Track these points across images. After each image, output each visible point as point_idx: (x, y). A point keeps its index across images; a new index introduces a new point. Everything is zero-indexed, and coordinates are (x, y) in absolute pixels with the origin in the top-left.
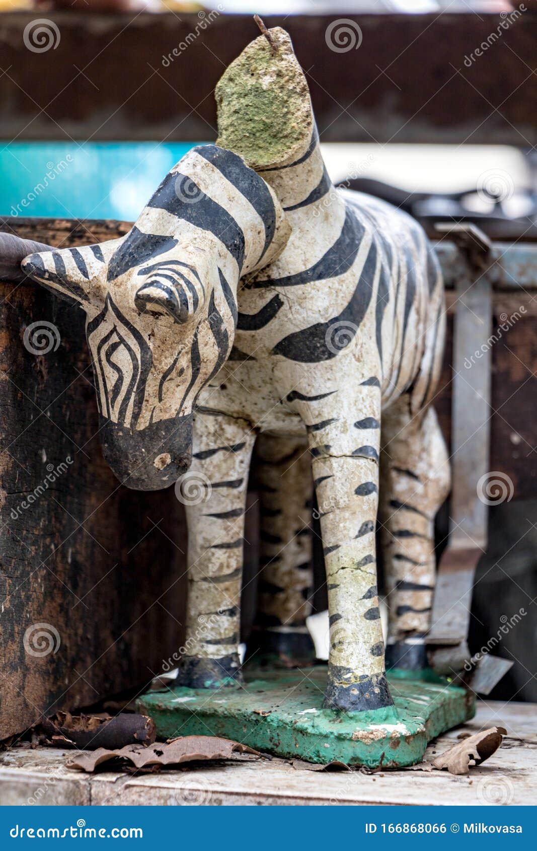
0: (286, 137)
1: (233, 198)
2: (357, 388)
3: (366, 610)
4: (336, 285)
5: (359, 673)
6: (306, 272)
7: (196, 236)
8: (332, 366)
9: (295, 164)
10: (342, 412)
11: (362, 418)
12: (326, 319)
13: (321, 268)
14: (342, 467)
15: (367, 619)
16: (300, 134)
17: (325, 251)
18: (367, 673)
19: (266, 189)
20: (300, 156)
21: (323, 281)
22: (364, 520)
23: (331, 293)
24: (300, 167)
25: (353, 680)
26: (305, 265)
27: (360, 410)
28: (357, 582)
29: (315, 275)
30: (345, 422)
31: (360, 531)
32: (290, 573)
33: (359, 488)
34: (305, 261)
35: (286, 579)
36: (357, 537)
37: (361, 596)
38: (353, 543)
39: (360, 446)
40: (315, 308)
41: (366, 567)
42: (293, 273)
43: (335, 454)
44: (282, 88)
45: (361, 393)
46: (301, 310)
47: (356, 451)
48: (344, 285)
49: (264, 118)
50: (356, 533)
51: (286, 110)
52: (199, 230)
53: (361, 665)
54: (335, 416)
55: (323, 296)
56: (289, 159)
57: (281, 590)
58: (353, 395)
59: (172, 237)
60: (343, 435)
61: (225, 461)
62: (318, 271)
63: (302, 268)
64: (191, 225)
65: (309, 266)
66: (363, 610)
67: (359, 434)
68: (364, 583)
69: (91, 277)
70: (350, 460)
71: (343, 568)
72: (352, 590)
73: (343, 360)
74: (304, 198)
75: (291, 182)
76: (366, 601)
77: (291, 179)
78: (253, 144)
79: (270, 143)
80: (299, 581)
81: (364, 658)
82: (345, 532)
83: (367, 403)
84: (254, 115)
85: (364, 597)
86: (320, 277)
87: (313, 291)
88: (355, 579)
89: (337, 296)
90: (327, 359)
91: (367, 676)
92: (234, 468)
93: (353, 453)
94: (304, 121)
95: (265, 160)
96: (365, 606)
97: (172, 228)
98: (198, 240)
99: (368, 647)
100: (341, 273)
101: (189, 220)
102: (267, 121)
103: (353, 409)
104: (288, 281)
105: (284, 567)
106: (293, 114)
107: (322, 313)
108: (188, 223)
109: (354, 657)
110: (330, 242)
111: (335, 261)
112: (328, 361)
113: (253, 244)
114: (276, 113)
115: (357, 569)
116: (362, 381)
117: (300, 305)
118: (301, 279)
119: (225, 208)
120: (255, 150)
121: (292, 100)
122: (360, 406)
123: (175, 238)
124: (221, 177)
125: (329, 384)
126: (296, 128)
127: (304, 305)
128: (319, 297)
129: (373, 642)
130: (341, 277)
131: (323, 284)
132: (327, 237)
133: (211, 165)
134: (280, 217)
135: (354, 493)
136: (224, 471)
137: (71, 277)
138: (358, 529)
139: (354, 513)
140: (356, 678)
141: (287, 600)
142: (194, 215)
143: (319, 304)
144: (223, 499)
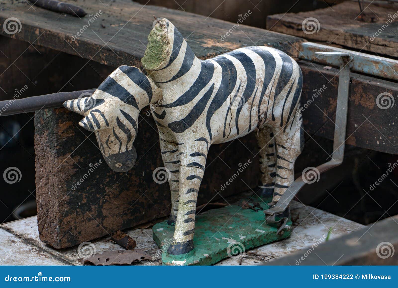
0: (160, 59)
1: (130, 84)
2: (192, 142)
3: (185, 219)
4: (183, 108)
5: (177, 241)
6: (172, 104)
7: (111, 99)
8: (183, 135)
9: (163, 69)
10: (186, 151)
11: (193, 152)
12: (179, 120)
13: (178, 102)
14: (183, 170)
15: (185, 222)
16: (165, 58)
17: (180, 96)
18: (180, 241)
19: (147, 79)
20: (165, 66)
21: (178, 107)
22: (189, 188)
23: (181, 111)
24: (165, 70)
25: (175, 243)
26: (172, 101)
27: (193, 150)
28: (184, 209)
29: (175, 105)
30: (187, 154)
31: (187, 192)
32: (266, 168)
33: (188, 177)
34: (172, 100)
35: (265, 170)
36: (186, 194)
37: (184, 214)
38: (184, 196)
39: (191, 163)
40: (175, 116)
41: (188, 204)
42: (168, 104)
43: (182, 165)
44: (162, 41)
45: (194, 144)
46: (171, 116)
47: (189, 164)
48: (186, 108)
49: (155, 52)
50: (186, 192)
51: (162, 49)
52: (113, 97)
53: (178, 238)
54: (184, 151)
55: (178, 112)
56: (159, 67)
57: (263, 173)
58: (191, 145)
59: (103, 100)
60: (185, 158)
61: (170, 155)
62: (176, 103)
63: (171, 102)
64: (111, 95)
65: (173, 101)
66: (184, 219)
67: (191, 158)
68: (186, 210)
69: (81, 110)
70: (186, 167)
71: (180, 204)
72: (181, 212)
73: (187, 133)
74: (171, 79)
75: (163, 75)
76: (186, 216)
77: (163, 74)
78: (151, 61)
79: (156, 61)
80: (269, 171)
81: (180, 236)
82: (183, 192)
83: (196, 147)
84: (153, 50)
85: (185, 215)
86: (177, 105)
87: (174, 110)
88: (183, 208)
89: (183, 112)
90: (181, 132)
91: (180, 242)
92: (174, 157)
93: (187, 165)
94: (167, 54)
95: (152, 68)
96: (185, 218)
97: (103, 97)
98: (112, 101)
99: (183, 232)
100: (186, 104)
101: (110, 94)
102: (157, 53)
103: (190, 150)
104: (166, 106)
105: (263, 166)
106: (164, 51)
107: (177, 118)
108: (110, 95)
109: (177, 235)
110: (183, 93)
111: (184, 99)
112: (182, 133)
113: (141, 98)
114: (159, 50)
115: (185, 205)
116: (195, 140)
117: (170, 114)
118: (171, 106)
119: (126, 89)
120: (151, 63)
121: (164, 46)
122: (193, 149)
123: (104, 100)
124: (127, 77)
125: (182, 140)
126: (164, 56)
127: (171, 114)
128: (176, 112)
129: (185, 230)
130: (186, 105)
131: (178, 108)
132: (182, 91)
133: (123, 73)
134: (154, 88)
135: (186, 179)
136: (170, 158)
137: (75, 110)
138: (187, 191)
139: (186, 186)
140: (176, 242)
141: (265, 177)
142: (113, 92)
143: (176, 115)
144: (172, 167)
